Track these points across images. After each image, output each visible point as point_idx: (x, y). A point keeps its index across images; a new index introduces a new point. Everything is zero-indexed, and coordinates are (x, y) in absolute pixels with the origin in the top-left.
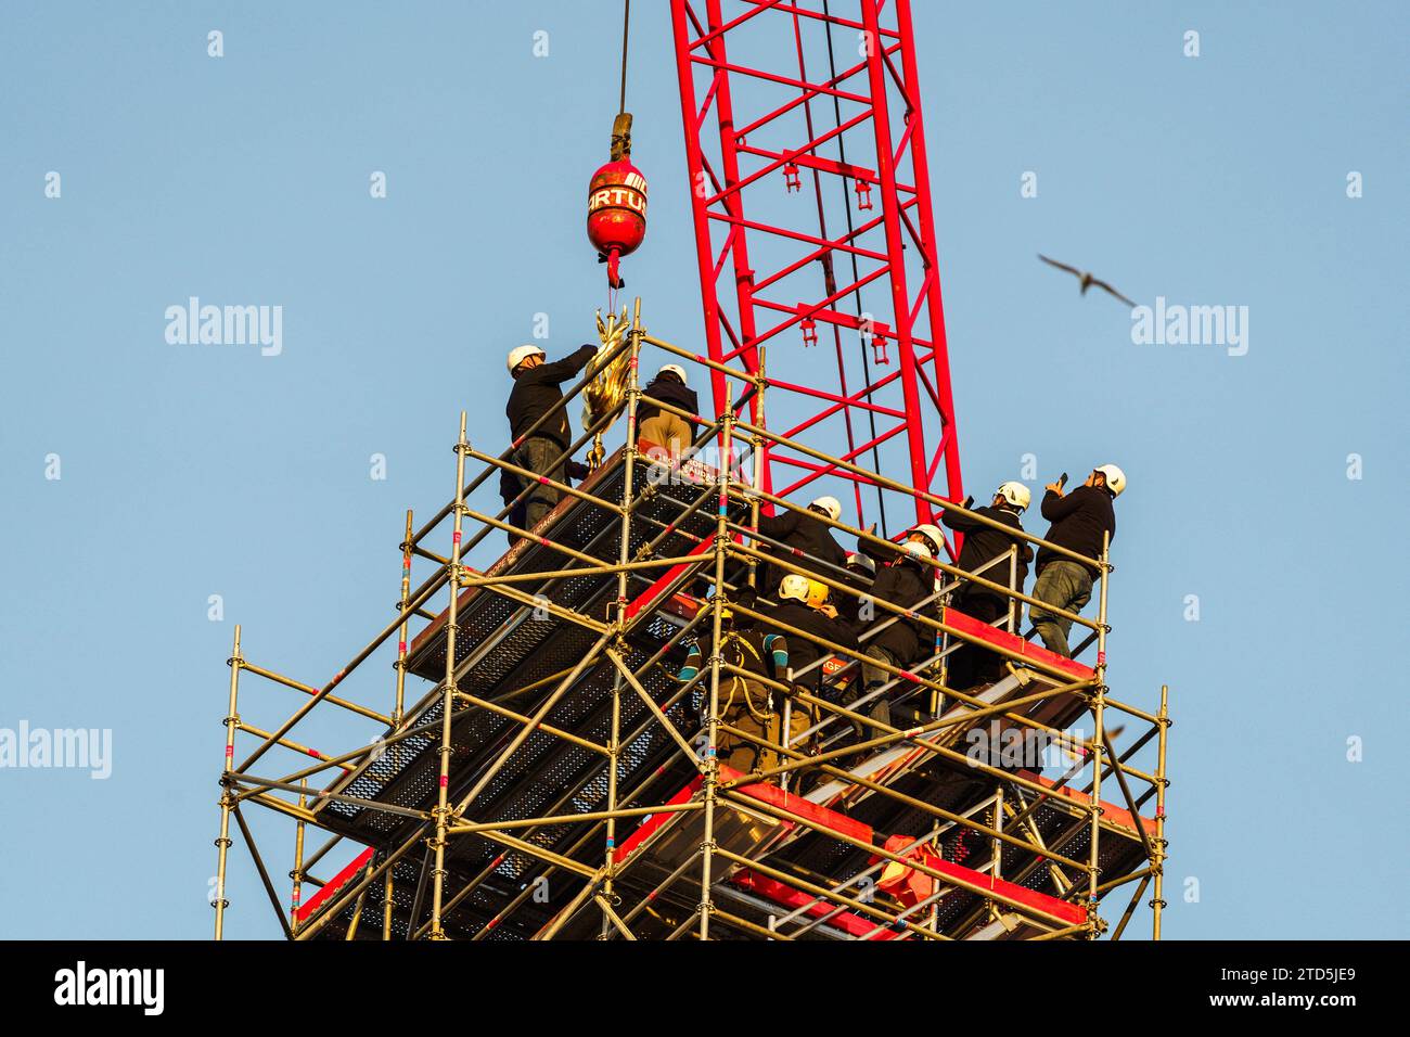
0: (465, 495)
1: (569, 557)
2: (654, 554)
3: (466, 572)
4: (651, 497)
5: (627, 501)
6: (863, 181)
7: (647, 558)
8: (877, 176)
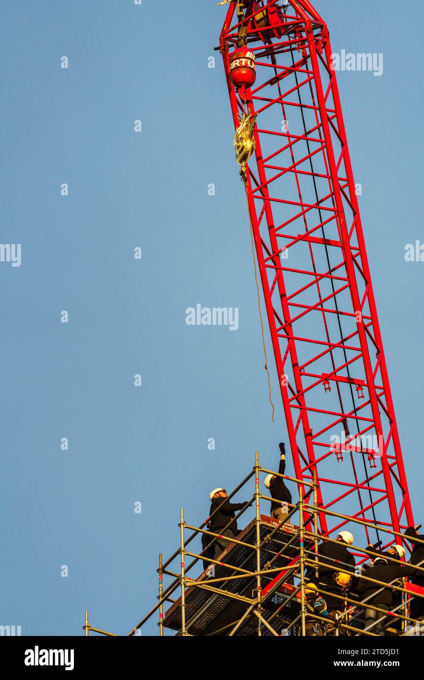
0: (185, 545)
1: (234, 570)
2: (272, 566)
3: (188, 580)
4: (269, 541)
5: (258, 543)
6: (359, 386)
7: (269, 568)
8: (366, 382)
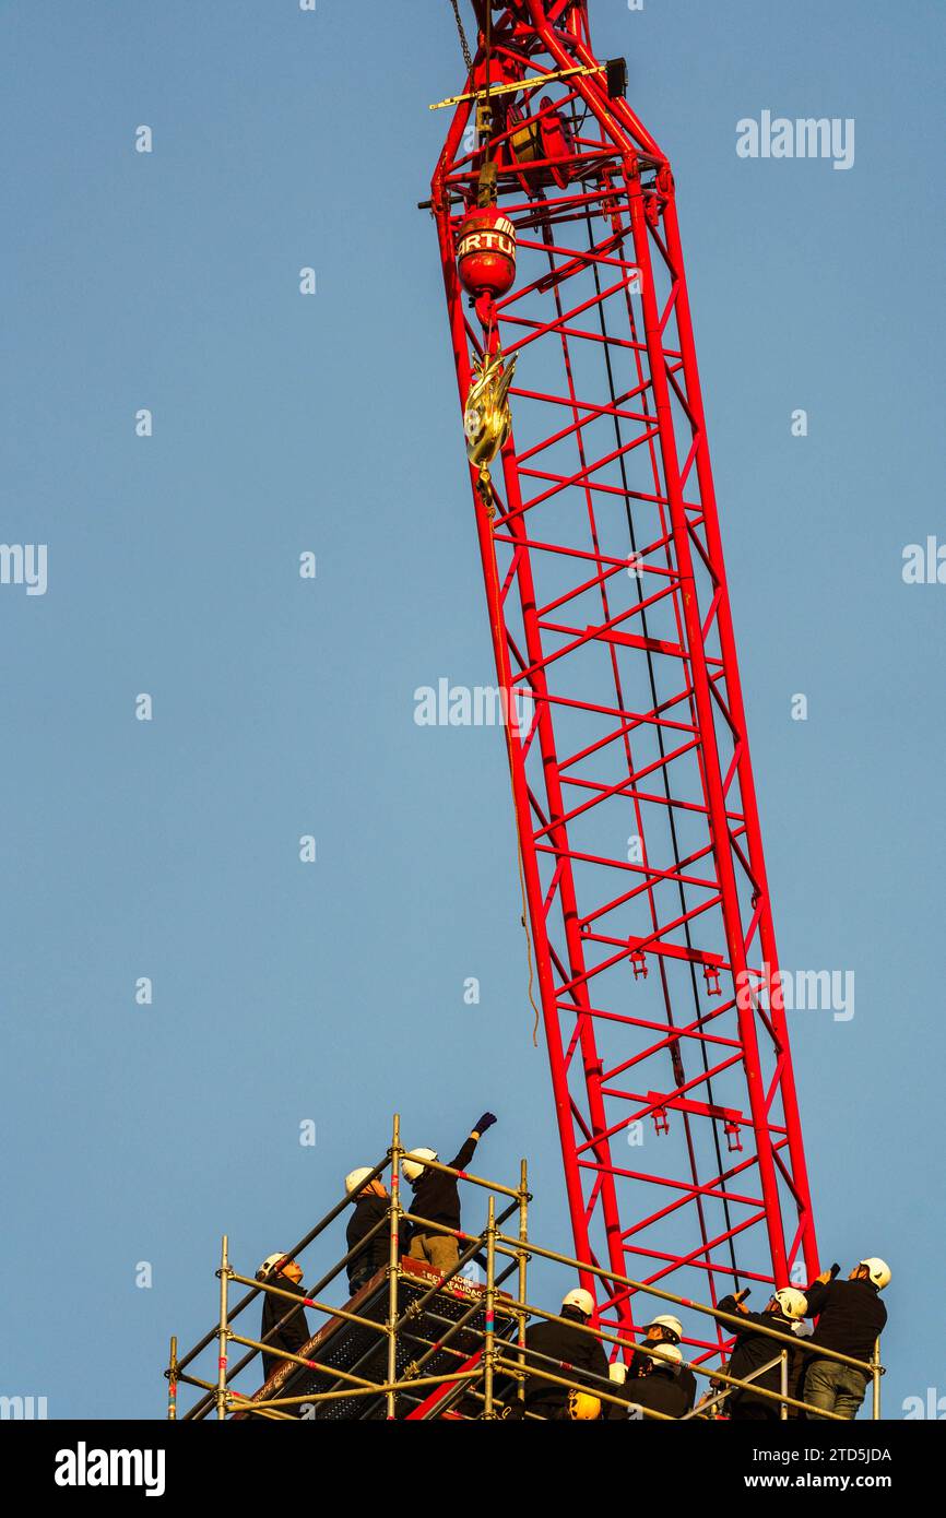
3: (233, 1397)
5: (393, 1320)
